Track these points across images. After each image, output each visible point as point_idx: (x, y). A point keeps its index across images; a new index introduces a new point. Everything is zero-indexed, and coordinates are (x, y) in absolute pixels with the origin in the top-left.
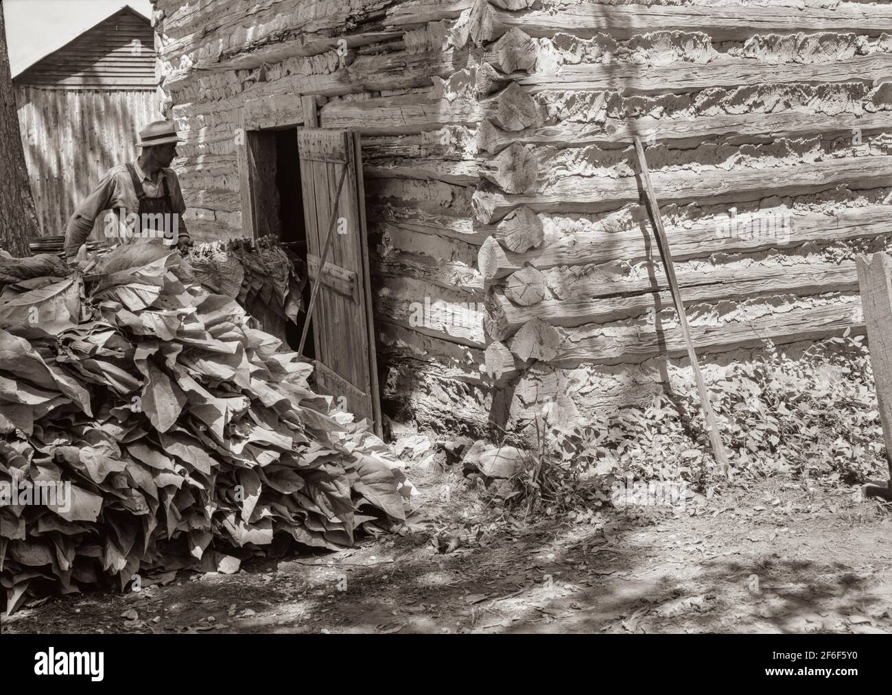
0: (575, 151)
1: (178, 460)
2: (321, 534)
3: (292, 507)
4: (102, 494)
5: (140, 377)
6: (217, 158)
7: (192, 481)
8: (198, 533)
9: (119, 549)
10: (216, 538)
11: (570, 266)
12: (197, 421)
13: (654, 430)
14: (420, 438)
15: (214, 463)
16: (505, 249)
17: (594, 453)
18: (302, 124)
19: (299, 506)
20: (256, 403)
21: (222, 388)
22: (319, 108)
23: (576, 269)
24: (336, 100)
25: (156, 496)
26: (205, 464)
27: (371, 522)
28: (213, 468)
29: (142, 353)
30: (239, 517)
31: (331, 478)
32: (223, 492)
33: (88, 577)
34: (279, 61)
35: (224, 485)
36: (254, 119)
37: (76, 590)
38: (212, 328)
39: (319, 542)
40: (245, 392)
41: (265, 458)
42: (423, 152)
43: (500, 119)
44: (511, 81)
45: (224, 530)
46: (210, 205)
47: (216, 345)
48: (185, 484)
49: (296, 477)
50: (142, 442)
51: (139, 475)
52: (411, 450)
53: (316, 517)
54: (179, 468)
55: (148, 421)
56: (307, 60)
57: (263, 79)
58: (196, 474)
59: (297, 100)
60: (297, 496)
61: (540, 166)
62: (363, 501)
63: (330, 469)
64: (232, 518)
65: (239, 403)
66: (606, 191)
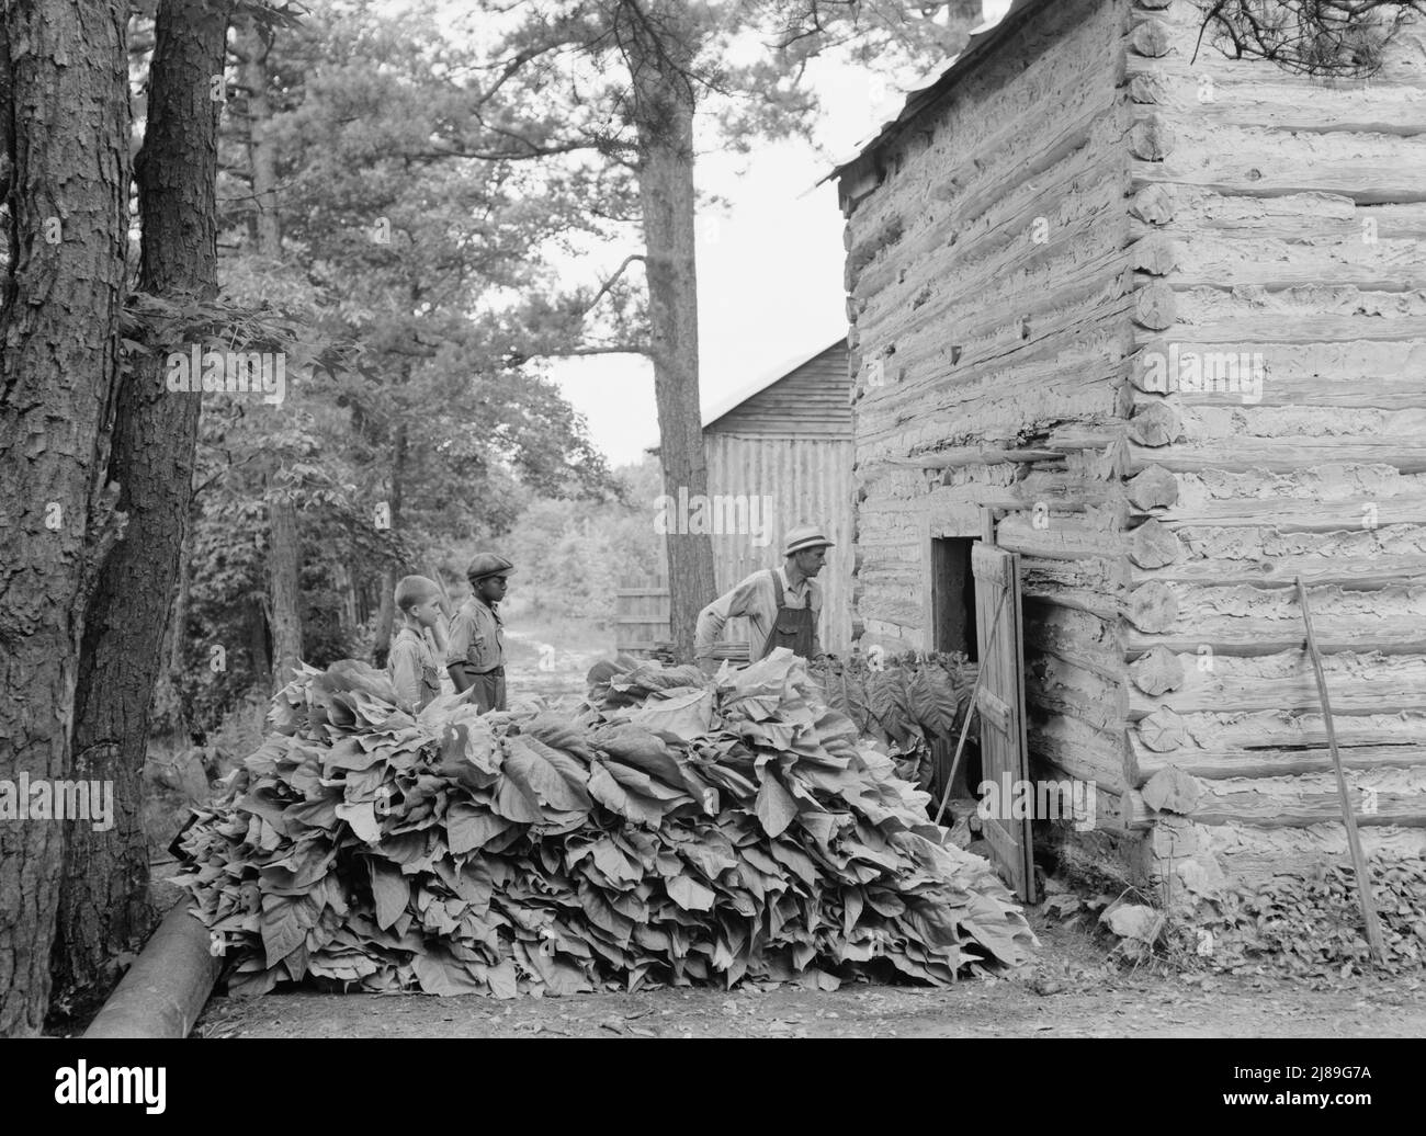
0: (1225, 589)
1: (785, 868)
2: (922, 964)
3: (894, 933)
4: (715, 890)
5: (758, 784)
6: (905, 566)
7: (796, 889)
8: (801, 946)
9: (728, 947)
10: (819, 954)
11: (1215, 712)
12: (806, 832)
13: (1310, 903)
14: (1068, 897)
15: (819, 876)
16: (1139, 690)
17: (1232, 921)
18: (979, 539)
19: (900, 932)
20: (863, 819)
21: (834, 802)
22: (996, 522)
23: (1224, 717)
24: (1013, 514)
25: (762, 899)
26: (809, 875)
27: (976, 962)
28: (817, 881)
29: (762, 760)
30: (841, 935)
31: (934, 907)
32: (828, 908)
33: (699, 972)
34: (962, 465)
35: (830, 902)
36: (939, 526)
37: (688, 982)
38: (829, 744)
39: (918, 973)
40: (854, 810)
41: (867, 875)
42: (1078, 582)
43: (1137, 557)
44: (1148, 517)
45: (827, 946)
46: (896, 618)
47: (831, 760)
48: (789, 890)
49: (899, 901)
50: (755, 846)
51: (750, 879)
52: (1058, 909)
53: (917, 946)
54: (786, 875)
55: (760, 825)
56: (987, 468)
57: (948, 482)
58: (802, 885)
59: (976, 510)
60: (899, 920)
61: (1181, 604)
62: (971, 940)
63: (933, 898)
64: (834, 934)
65: (846, 819)
66: (1262, 633)
